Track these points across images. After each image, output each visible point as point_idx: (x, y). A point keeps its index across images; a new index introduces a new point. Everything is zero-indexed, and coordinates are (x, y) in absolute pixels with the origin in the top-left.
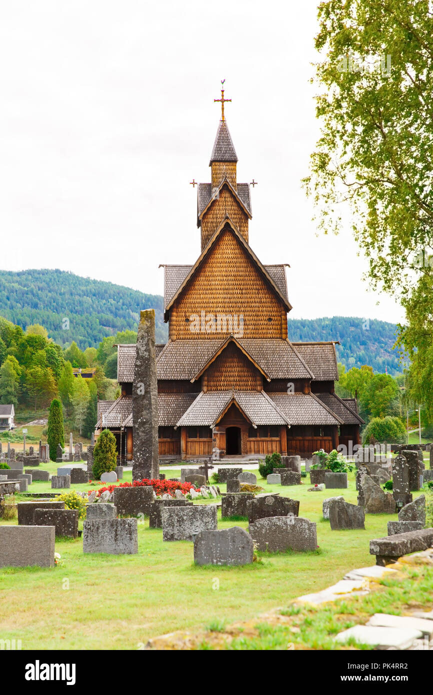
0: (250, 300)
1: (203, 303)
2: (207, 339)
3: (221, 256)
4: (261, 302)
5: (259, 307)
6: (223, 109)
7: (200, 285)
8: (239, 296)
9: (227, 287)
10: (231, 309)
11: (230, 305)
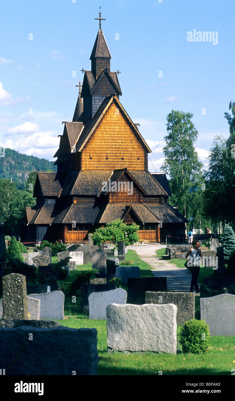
0: (127, 147)
1: (100, 148)
2: (102, 170)
3: (110, 119)
4: (133, 148)
5: (132, 151)
6: (100, 25)
7: (98, 137)
8: (121, 144)
9: (113, 138)
10: (116, 152)
11: (116, 149)
